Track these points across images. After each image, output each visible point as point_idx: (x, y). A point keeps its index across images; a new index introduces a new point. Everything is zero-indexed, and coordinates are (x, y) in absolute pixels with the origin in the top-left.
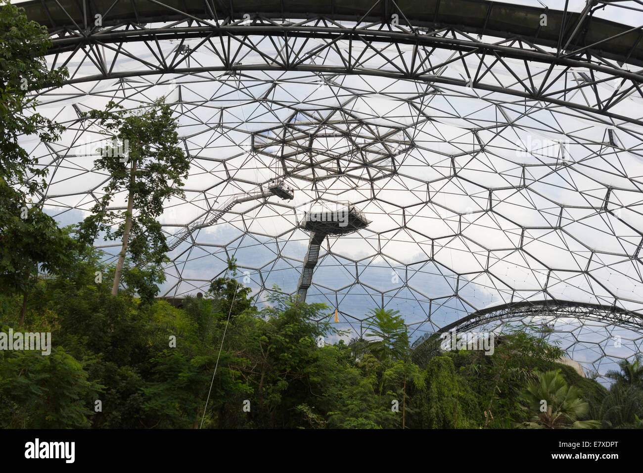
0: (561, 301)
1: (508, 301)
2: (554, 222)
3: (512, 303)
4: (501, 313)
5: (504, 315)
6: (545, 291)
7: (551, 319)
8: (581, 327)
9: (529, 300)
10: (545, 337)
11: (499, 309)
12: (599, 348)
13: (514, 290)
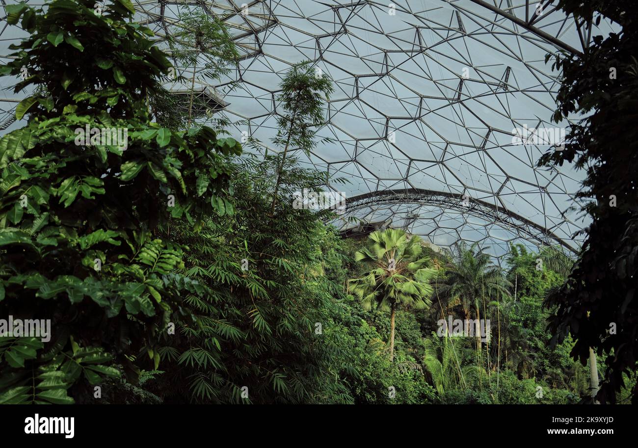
0: (419, 189)
1: (373, 190)
2: (414, 113)
3: (377, 191)
4: (367, 202)
5: (370, 203)
6: (406, 179)
7: (416, 207)
8: (442, 214)
9: (391, 189)
10: (409, 224)
11: (366, 198)
12: (456, 233)
13: (379, 179)
